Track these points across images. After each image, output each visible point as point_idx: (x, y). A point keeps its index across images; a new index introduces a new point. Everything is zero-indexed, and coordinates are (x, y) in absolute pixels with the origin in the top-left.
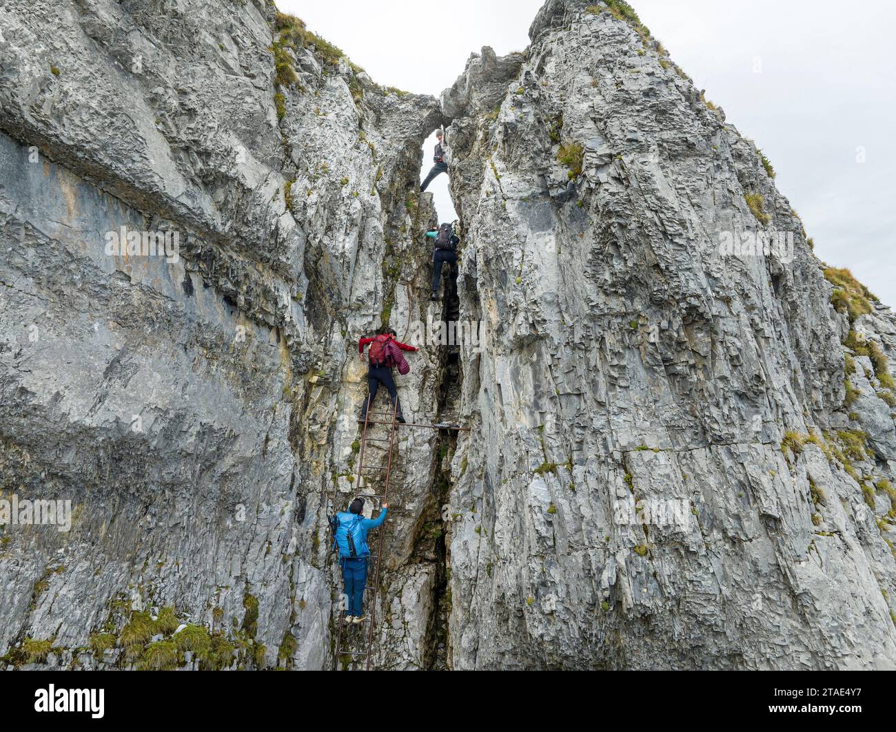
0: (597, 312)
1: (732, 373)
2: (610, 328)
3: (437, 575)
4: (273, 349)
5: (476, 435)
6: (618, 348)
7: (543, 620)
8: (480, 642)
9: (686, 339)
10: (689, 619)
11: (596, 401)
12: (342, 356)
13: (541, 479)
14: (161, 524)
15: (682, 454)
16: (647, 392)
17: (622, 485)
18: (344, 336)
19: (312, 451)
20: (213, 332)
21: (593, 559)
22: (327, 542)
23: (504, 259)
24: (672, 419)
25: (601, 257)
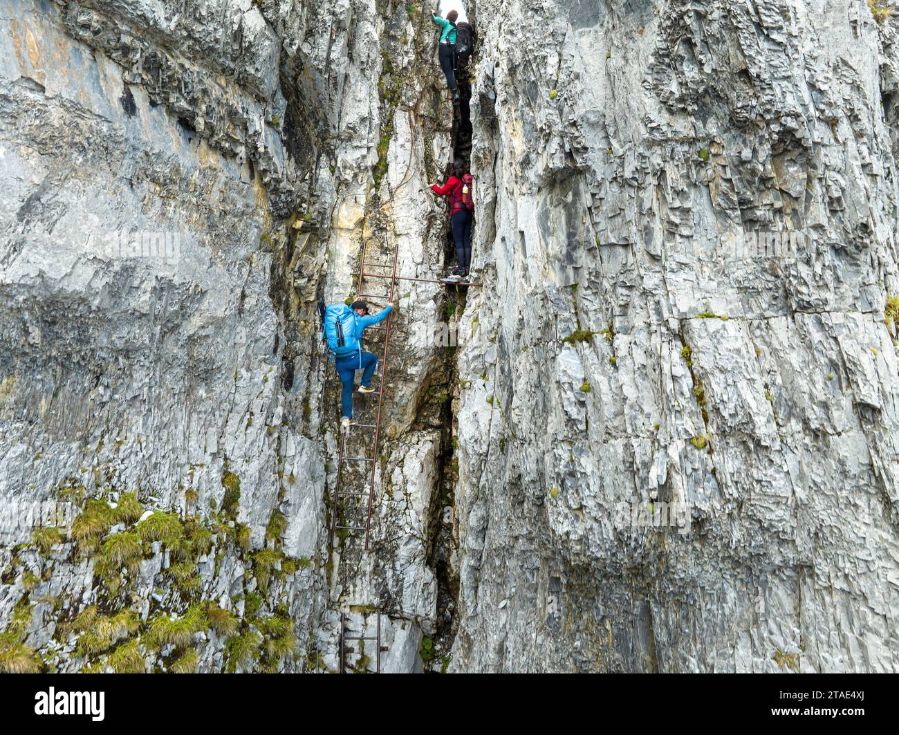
0: (658, 136)
1: (829, 221)
2: (673, 159)
3: (442, 442)
4: (246, 186)
5: (489, 292)
6: (682, 185)
7: (570, 516)
8: (490, 522)
9: (773, 175)
10: (751, 524)
11: (648, 253)
12: (332, 198)
13: (573, 350)
14: (117, 396)
15: (756, 323)
16: (715, 243)
17: (678, 360)
18: (333, 172)
19: (299, 308)
20: (166, 164)
21: (637, 450)
22: (319, 409)
23: (534, 66)
24: (746, 279)
25: (667, 60)
